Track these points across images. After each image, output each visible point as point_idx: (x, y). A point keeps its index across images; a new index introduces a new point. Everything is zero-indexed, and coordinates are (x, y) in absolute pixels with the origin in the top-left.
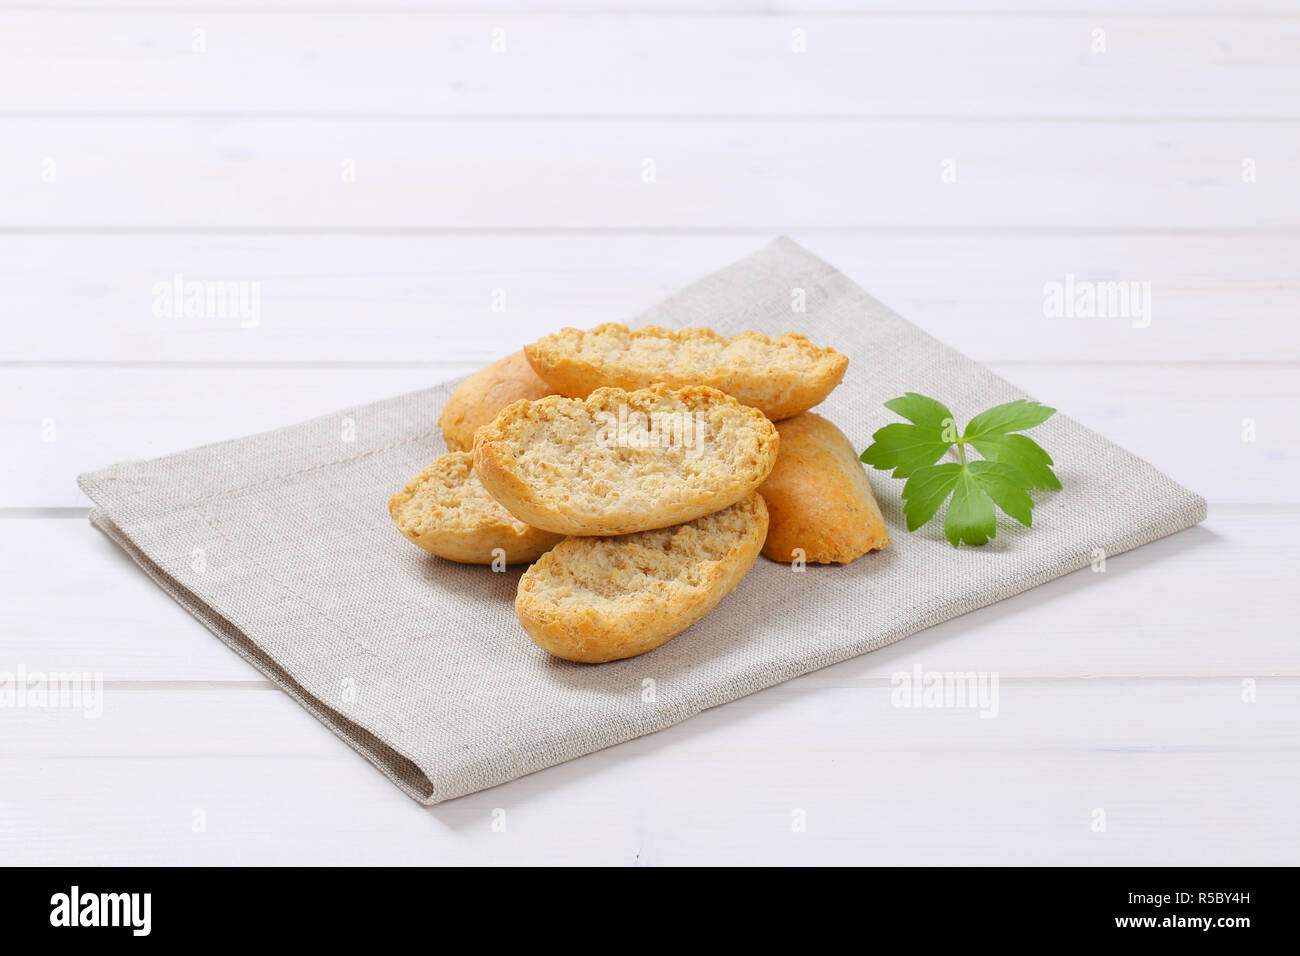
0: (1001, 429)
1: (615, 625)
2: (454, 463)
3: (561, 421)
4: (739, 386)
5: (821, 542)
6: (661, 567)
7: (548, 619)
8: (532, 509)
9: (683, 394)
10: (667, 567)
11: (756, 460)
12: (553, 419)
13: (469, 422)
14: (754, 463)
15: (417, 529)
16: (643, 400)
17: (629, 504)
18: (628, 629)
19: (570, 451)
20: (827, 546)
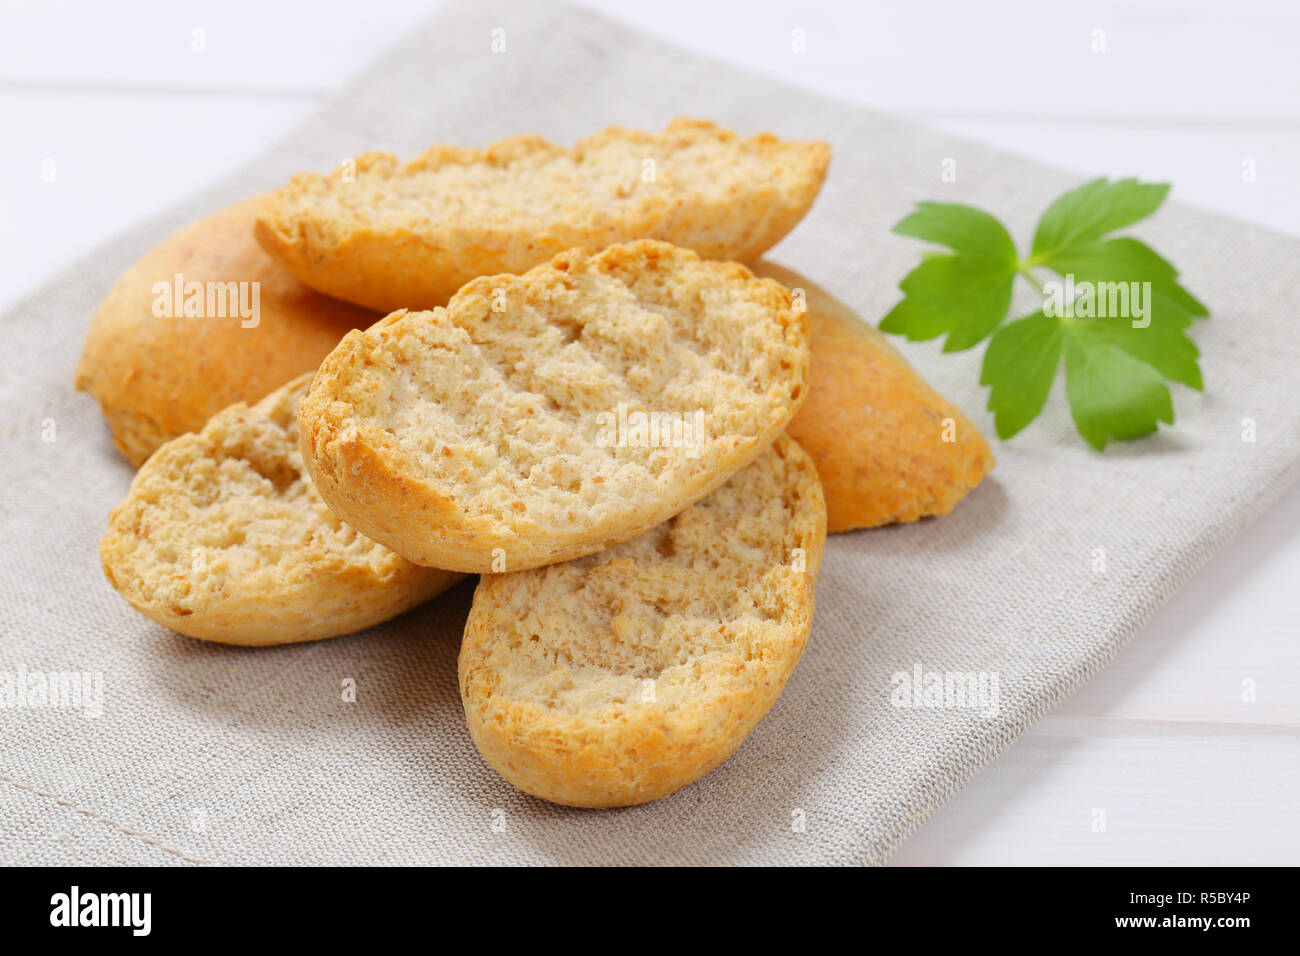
0: (1093, 233)
1: (699, 730)
2: (189, 460)
3: (434, 358)
4: (688, 226)
5: (902, 485)
6: (691, 592)
7: (574, 744)
8: (464, 543)
9: (606, 260)
10: (702, 592)
11: (787, 359)
12: (416, 356)
13: (156, 377)
14: (786, 366)
15: (187, 602)
16: (550, 287)
17: (625, 493)
18: (720, 731)
19: (468, 411)
20: (914, 491)
